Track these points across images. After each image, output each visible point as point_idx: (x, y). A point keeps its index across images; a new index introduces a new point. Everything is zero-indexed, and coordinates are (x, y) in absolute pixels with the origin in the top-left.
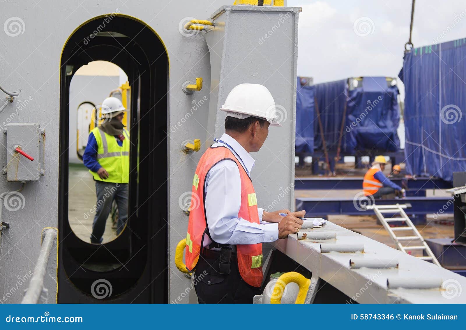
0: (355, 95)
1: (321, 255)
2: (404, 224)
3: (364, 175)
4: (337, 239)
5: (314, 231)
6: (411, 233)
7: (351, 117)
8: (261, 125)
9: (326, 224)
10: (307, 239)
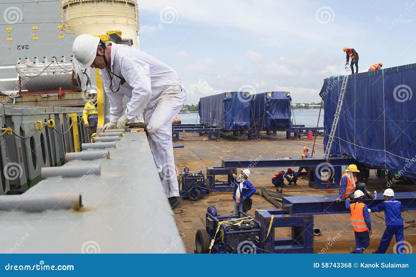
0: (269, 100)
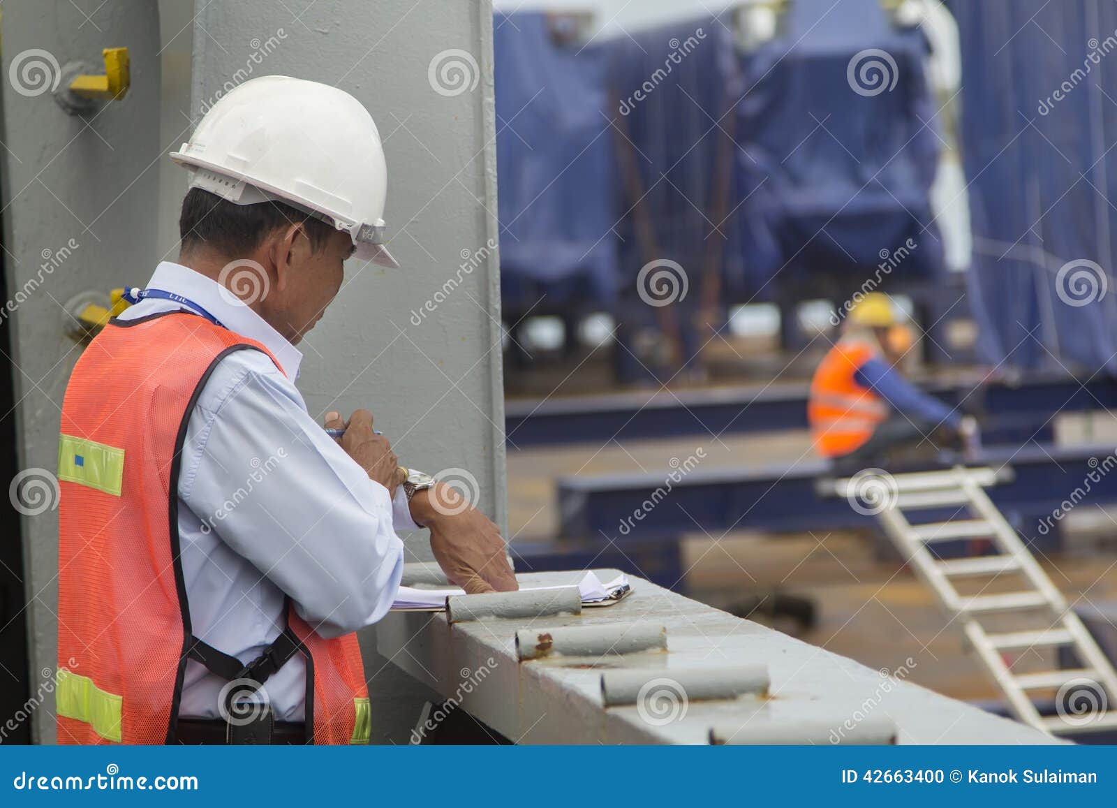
0: (762, 68)
1: (607, 716)
2: (988, 547)
3: (809, 375)
4: (668, 649)
5: (584, 622)
6: (1015, 581)
7: (753, 157)
8: (316, 241)
9: (631, 590)
10: (556, 657)
